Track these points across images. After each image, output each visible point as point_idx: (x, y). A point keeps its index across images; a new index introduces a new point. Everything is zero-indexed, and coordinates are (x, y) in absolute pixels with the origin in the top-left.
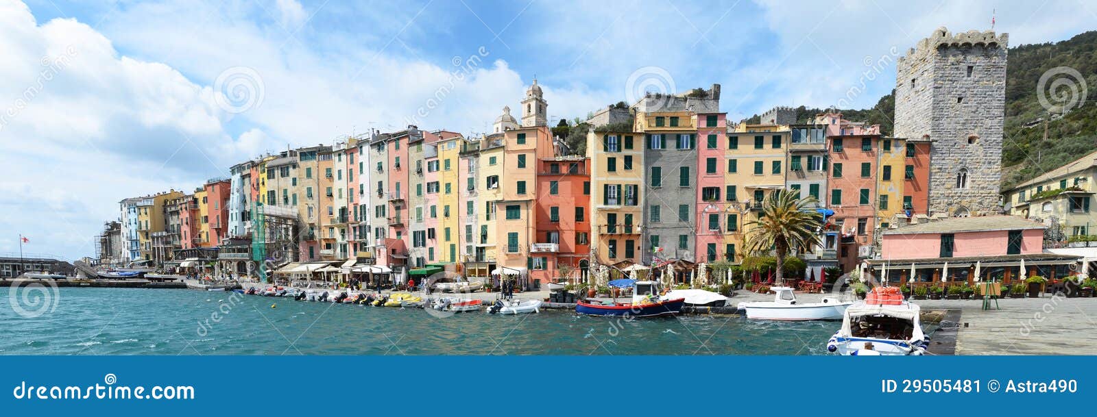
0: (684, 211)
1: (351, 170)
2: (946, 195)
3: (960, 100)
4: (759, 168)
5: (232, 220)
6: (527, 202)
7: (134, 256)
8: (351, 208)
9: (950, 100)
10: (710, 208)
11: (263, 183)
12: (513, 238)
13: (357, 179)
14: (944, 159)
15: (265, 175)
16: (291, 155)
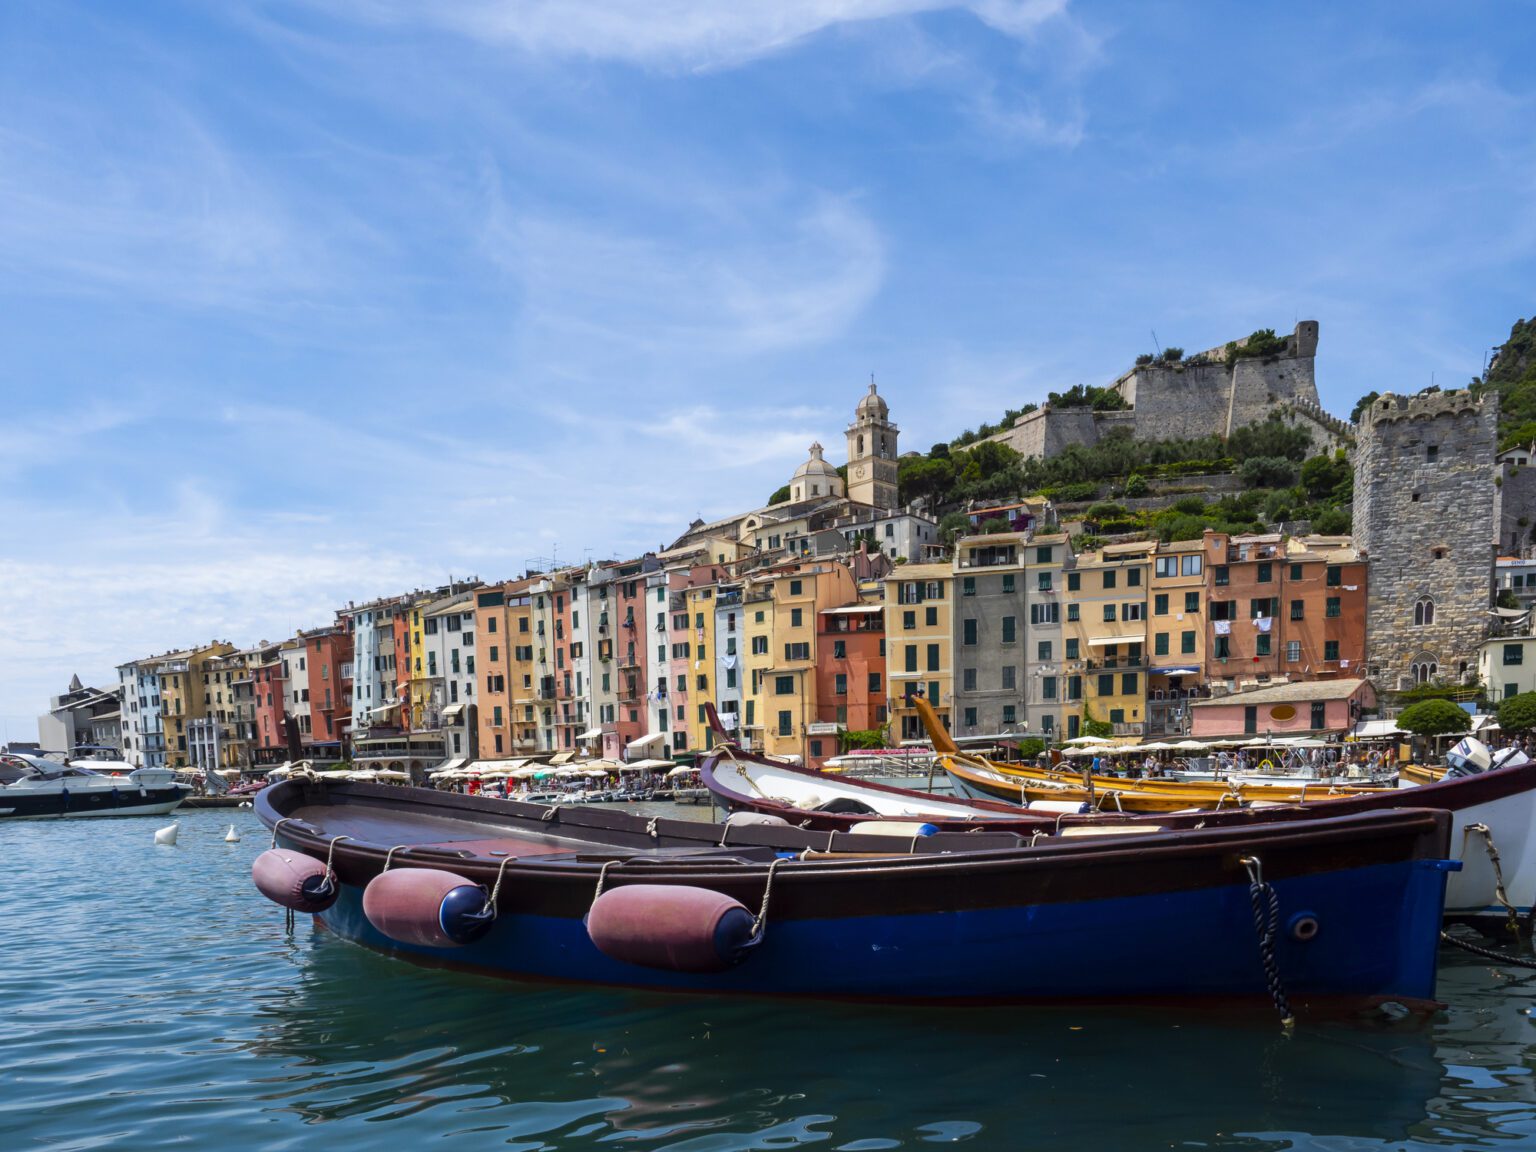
0: (1009, 677)
1: (559, 621)
2: (1396, 636)
3: (1416, 497)
4: (1110, 615)
5: (359, 697)
6: (804, 672)
7: (152, 763)
8: (560, 678)
9: (1398, 499)
10: (1044, 669)
11: (417, 642)
12: (785, 718)
13: (570, 637)
14: (1391, 585)
15: (421, 627)
16: (455, 593)
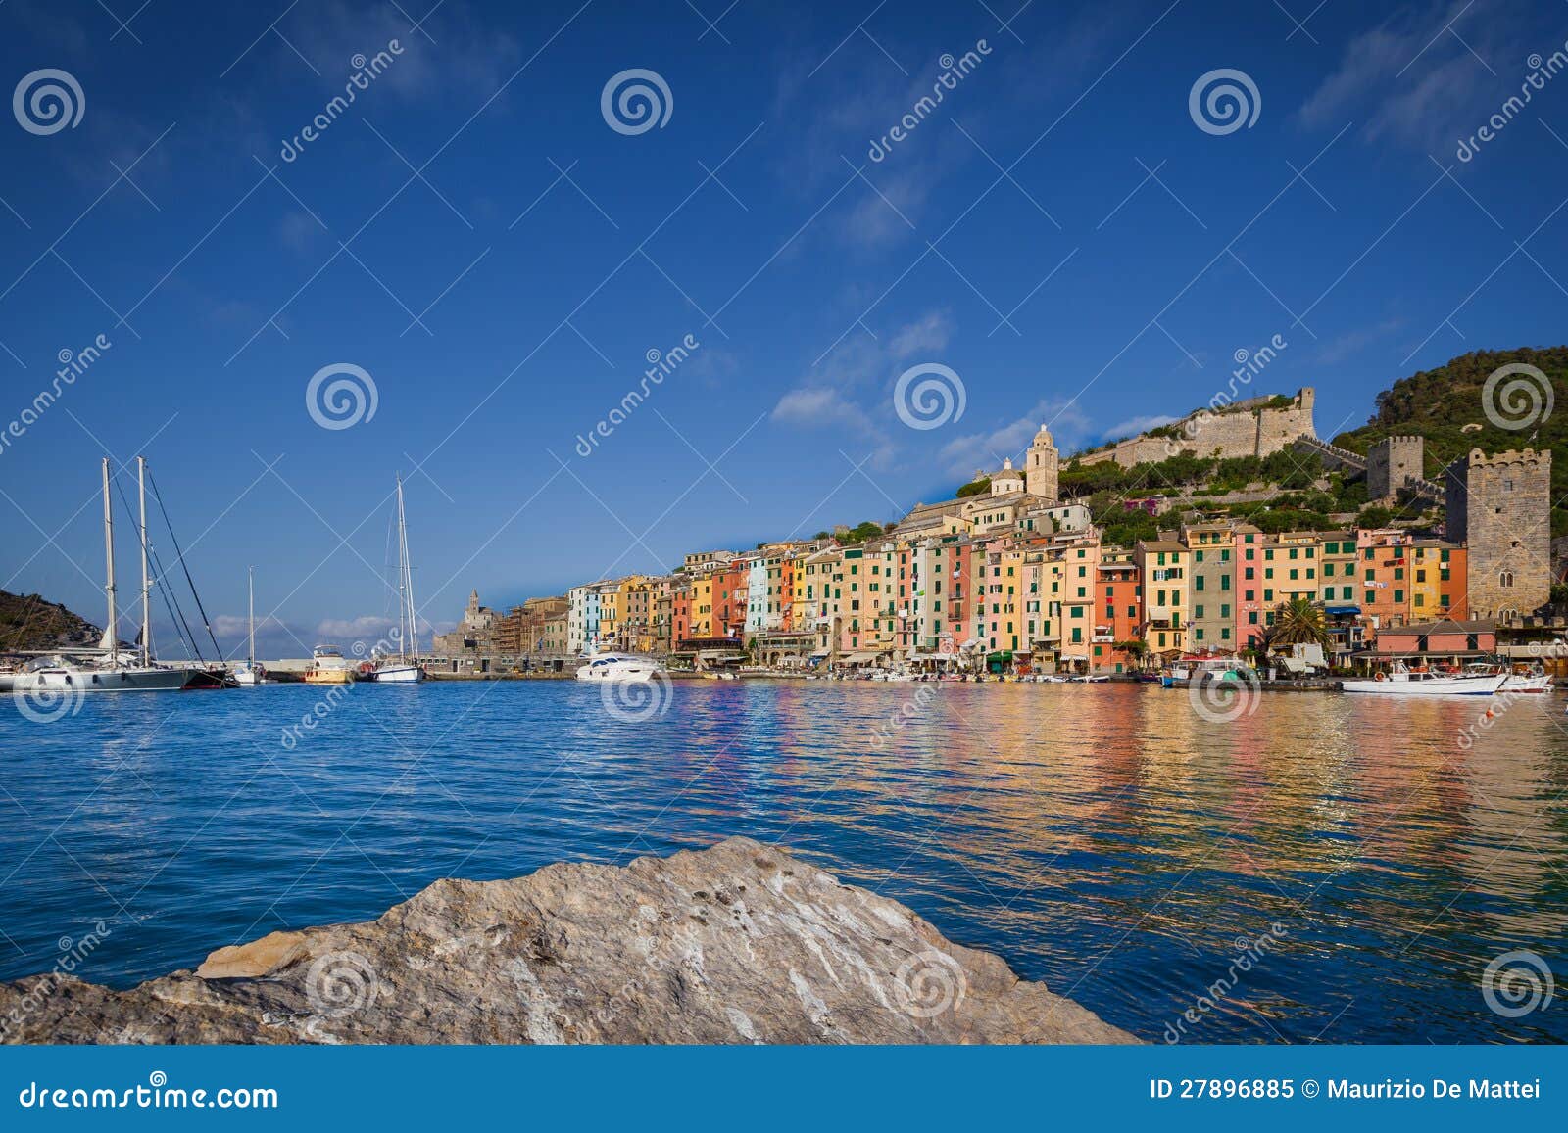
0: (1225, 610)
2: (1488, 593)
3: (1498, 510)
4: (1294, 574)
5: (752, 611)
6: (1090, 604)
10: (1250, 606)
11: (799, 578)
12: (1077, 633)
14: (1484, 562)
